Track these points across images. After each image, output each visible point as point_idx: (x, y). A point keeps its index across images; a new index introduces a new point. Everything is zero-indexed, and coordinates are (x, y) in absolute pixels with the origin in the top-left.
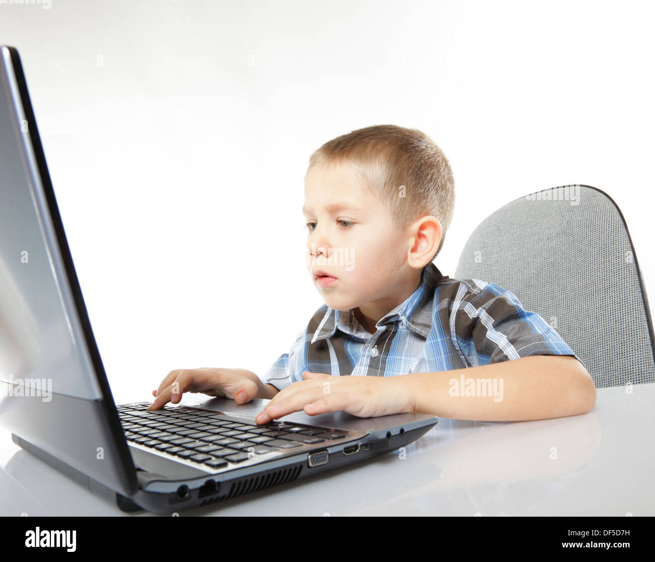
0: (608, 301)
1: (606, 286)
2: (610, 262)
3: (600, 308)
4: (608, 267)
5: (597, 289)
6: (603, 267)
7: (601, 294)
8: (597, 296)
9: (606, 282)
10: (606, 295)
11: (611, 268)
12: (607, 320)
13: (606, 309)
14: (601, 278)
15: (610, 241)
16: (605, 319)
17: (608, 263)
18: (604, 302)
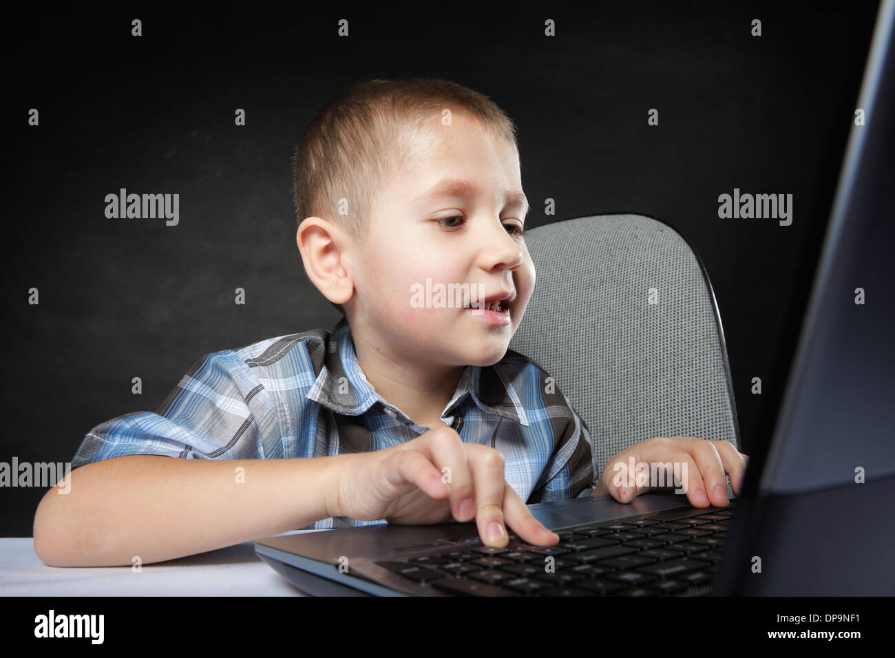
0: (679, 387)
1: (676, 364)
2: (684, 328)
3: (666, 397)
4: (679, 336)
5: (662, 367)
6: (672, 335)
7: (669, 376)
8: (662, 377)
9: (676, 357)
10: (676, 377)
11: (684, 338)
12: (676, 415)
13: (676, 398)
14: (669, 352)
15: (684, 298)
16: (673, 413)
17: (680, 330)
18: (672, 388)
